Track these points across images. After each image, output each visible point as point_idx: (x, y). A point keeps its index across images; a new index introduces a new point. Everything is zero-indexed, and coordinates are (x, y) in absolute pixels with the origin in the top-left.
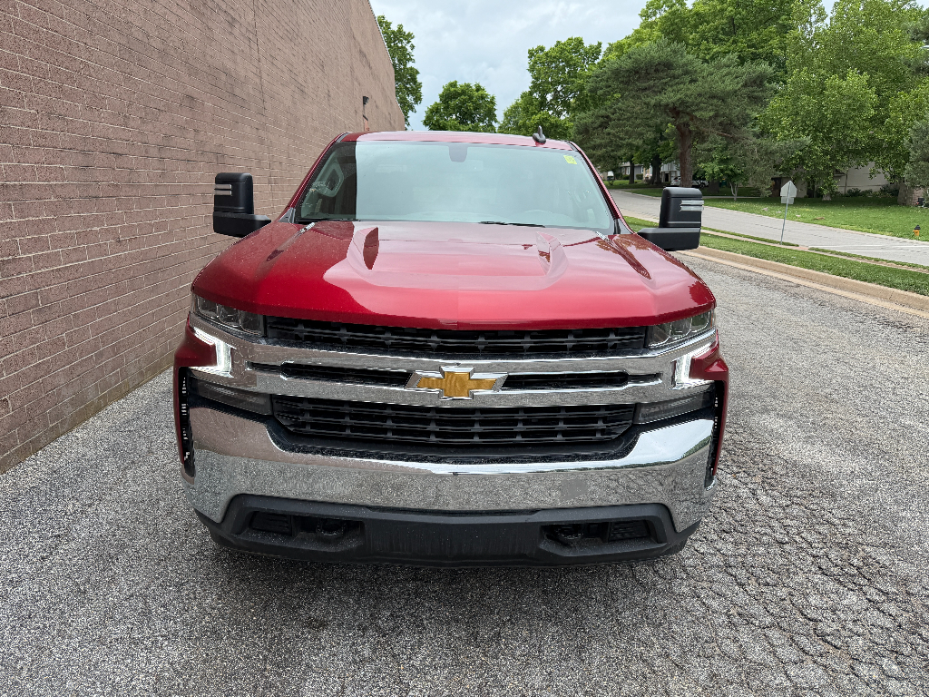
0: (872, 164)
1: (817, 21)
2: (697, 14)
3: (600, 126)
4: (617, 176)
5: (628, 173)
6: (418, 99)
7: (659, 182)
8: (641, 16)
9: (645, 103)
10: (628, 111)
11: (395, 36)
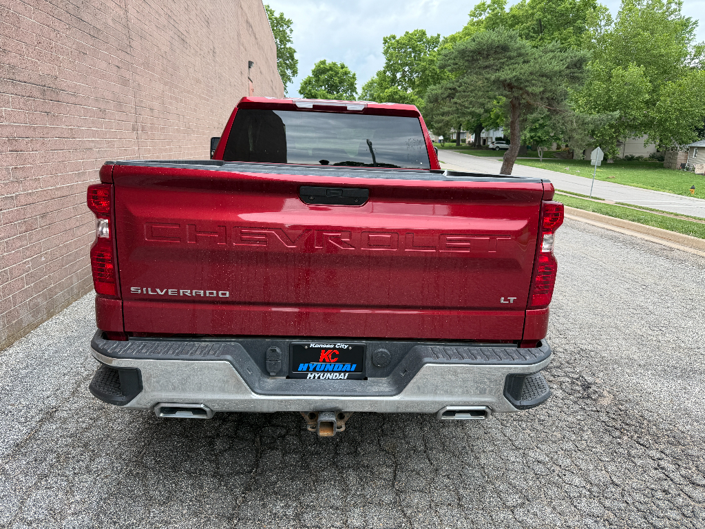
0: (646, 137)
1: (605, 26)
2: (514, 16)
3: (448, 97)
4: (446, 140)
5: (455, 137)
6: (295, 72)
7: (479, 145)
8: (471, 15)
9: (486, 79)
10: (471, 85)
11: (278, 23)
